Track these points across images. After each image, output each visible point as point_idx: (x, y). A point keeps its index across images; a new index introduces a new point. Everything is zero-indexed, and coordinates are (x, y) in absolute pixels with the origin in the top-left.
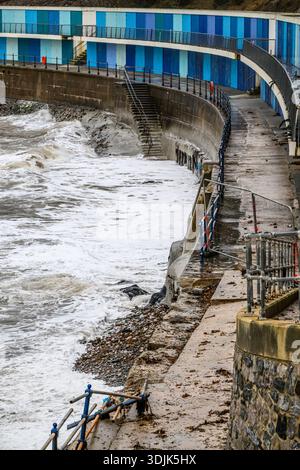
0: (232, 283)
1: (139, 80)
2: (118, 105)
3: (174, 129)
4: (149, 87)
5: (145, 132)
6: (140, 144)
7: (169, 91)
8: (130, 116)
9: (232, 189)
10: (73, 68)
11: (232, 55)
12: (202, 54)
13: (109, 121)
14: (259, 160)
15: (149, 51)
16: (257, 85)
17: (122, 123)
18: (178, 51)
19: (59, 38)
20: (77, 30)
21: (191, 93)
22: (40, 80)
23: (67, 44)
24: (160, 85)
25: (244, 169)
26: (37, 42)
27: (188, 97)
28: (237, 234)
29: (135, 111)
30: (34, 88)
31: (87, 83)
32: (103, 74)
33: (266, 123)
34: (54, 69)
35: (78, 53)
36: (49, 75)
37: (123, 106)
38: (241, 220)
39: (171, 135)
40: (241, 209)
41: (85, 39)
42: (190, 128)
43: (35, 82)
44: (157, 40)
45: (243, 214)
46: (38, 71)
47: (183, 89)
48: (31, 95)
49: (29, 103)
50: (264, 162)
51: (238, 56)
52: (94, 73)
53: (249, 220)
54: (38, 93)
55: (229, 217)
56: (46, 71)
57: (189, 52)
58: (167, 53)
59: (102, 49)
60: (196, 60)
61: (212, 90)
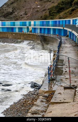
0: (60, 93)
1: (42, 35)
2: (37, 40)
3: (49, 45)
4: (44, 36)
5: (43, 45)
6: (42, 48)
7: (48, 37)
8: (40, 42)
9: (61, 57)
10: (29, 33)
11: (62, 28)
12: (56, 29)
13: (36, 44)
14: (69, 50)
15: (44, 29)
16: (68, 34)
17: (38, 44)
18: (50, 28)
19: (26, 27)
20: (30, 25)
21: (54, 37)
22: (22, 36)
23: (28, 28)
24: (46, 35)
25: (65, 52)
26: (22, 28)
27: (52, 37)
28: (62, 71)
29: (41, 41)
30: (21, 37)
31: (31, 36)
32: (35, 34)
33: (70, 42)
34: (25, 33)
35: (30, 30)
36: (24, 34)
37: (38, 40)
38: (64, 66)
39: (49, 46)
40: (64, 63)
41: (32, 27)
42: (53, 44)
43: (21, 36)
44: (46, 26)
45: (65, 64)
46: (22, 34)
47: (51, 36)
48: (20, 39)
49: (20, 40)
50: (70, 50)
51: (64, 28)
52: (33, 34)
53: (67, 66)
54: (22, 38)
55: (60, 65)
56: (23, 34)
57: (53, 28)
58: (48, 29)
59: (35, 29)
60: (54, 30)
61: (58, 36)
